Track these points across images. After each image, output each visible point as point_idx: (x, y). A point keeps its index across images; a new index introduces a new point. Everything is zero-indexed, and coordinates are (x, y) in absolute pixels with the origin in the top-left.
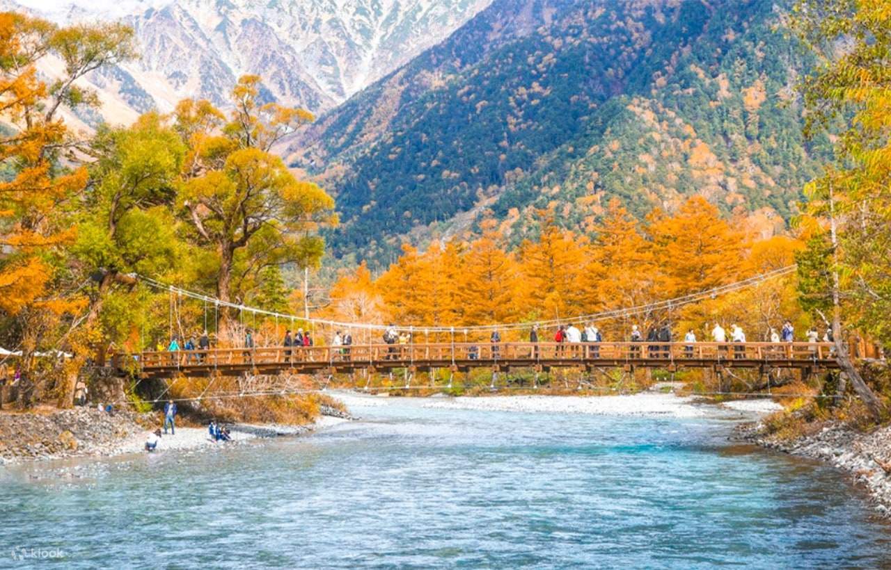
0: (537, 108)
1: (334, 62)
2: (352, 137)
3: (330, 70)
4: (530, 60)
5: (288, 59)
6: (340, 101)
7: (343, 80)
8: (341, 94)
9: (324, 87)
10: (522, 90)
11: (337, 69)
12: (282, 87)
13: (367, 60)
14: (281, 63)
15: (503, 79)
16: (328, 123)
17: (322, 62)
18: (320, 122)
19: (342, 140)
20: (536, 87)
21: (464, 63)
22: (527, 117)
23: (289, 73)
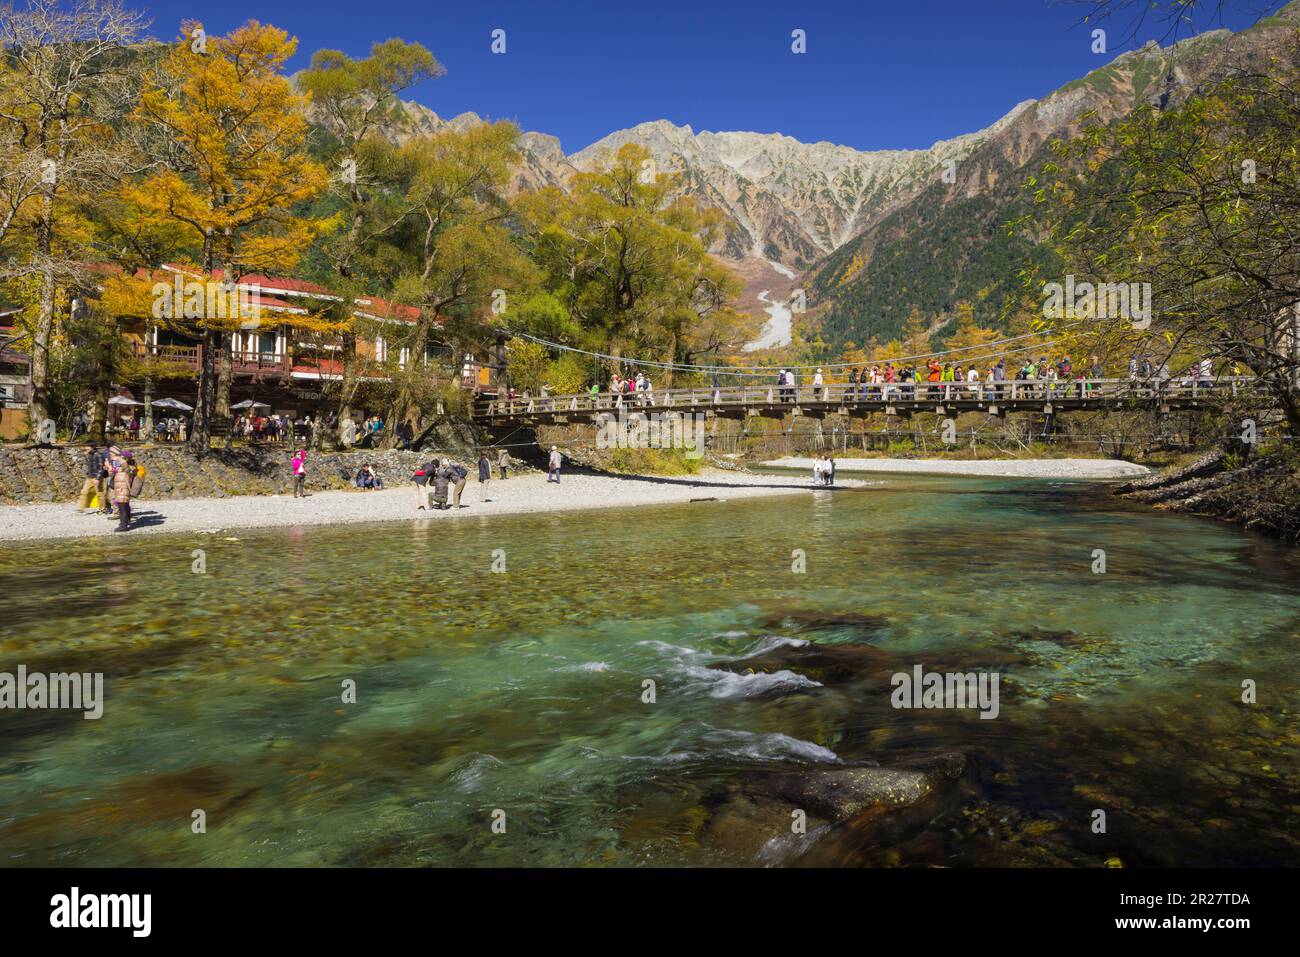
0: (981, 252)
1: (826, 223)
2: (838, 278)
3: (822, 229)
4: (977, 216)
5: (791, 221)
6: (829, 252)
7: (832, 236)
8: (830, 246)
9: (818, 242)
10: (969, 239)
11: (827, 229)
12: (787, 243)
13: (851, 219)
14: (786, 225)
15: (955, 231)
16: (820, 269)
17: (817, 223)
18: (814, 268)
19: (830, 281)
20: (981, 238)
21: (924, 220)
22: (973, 260)
23: (792, 232)
